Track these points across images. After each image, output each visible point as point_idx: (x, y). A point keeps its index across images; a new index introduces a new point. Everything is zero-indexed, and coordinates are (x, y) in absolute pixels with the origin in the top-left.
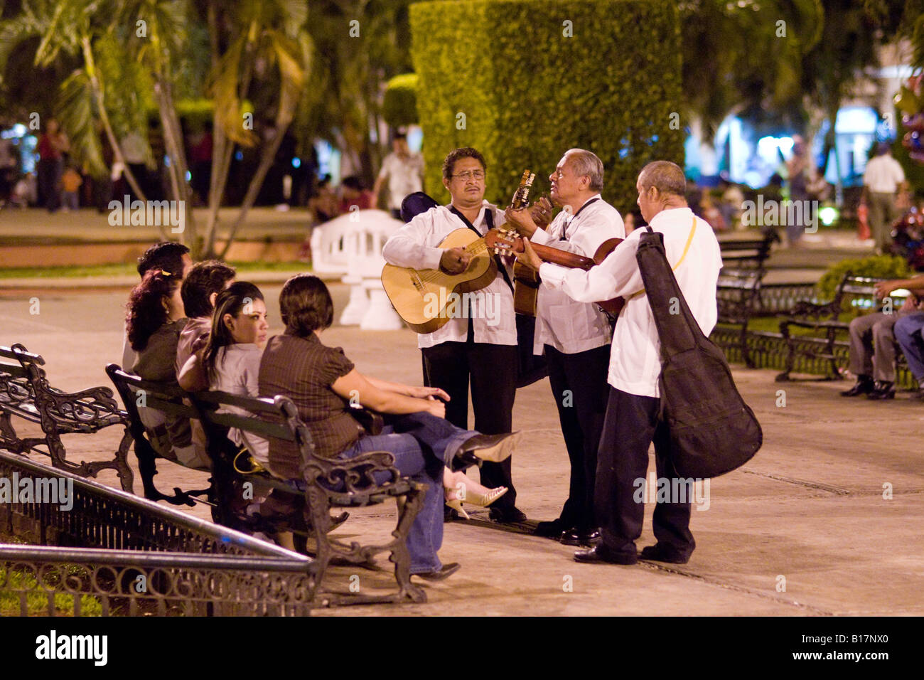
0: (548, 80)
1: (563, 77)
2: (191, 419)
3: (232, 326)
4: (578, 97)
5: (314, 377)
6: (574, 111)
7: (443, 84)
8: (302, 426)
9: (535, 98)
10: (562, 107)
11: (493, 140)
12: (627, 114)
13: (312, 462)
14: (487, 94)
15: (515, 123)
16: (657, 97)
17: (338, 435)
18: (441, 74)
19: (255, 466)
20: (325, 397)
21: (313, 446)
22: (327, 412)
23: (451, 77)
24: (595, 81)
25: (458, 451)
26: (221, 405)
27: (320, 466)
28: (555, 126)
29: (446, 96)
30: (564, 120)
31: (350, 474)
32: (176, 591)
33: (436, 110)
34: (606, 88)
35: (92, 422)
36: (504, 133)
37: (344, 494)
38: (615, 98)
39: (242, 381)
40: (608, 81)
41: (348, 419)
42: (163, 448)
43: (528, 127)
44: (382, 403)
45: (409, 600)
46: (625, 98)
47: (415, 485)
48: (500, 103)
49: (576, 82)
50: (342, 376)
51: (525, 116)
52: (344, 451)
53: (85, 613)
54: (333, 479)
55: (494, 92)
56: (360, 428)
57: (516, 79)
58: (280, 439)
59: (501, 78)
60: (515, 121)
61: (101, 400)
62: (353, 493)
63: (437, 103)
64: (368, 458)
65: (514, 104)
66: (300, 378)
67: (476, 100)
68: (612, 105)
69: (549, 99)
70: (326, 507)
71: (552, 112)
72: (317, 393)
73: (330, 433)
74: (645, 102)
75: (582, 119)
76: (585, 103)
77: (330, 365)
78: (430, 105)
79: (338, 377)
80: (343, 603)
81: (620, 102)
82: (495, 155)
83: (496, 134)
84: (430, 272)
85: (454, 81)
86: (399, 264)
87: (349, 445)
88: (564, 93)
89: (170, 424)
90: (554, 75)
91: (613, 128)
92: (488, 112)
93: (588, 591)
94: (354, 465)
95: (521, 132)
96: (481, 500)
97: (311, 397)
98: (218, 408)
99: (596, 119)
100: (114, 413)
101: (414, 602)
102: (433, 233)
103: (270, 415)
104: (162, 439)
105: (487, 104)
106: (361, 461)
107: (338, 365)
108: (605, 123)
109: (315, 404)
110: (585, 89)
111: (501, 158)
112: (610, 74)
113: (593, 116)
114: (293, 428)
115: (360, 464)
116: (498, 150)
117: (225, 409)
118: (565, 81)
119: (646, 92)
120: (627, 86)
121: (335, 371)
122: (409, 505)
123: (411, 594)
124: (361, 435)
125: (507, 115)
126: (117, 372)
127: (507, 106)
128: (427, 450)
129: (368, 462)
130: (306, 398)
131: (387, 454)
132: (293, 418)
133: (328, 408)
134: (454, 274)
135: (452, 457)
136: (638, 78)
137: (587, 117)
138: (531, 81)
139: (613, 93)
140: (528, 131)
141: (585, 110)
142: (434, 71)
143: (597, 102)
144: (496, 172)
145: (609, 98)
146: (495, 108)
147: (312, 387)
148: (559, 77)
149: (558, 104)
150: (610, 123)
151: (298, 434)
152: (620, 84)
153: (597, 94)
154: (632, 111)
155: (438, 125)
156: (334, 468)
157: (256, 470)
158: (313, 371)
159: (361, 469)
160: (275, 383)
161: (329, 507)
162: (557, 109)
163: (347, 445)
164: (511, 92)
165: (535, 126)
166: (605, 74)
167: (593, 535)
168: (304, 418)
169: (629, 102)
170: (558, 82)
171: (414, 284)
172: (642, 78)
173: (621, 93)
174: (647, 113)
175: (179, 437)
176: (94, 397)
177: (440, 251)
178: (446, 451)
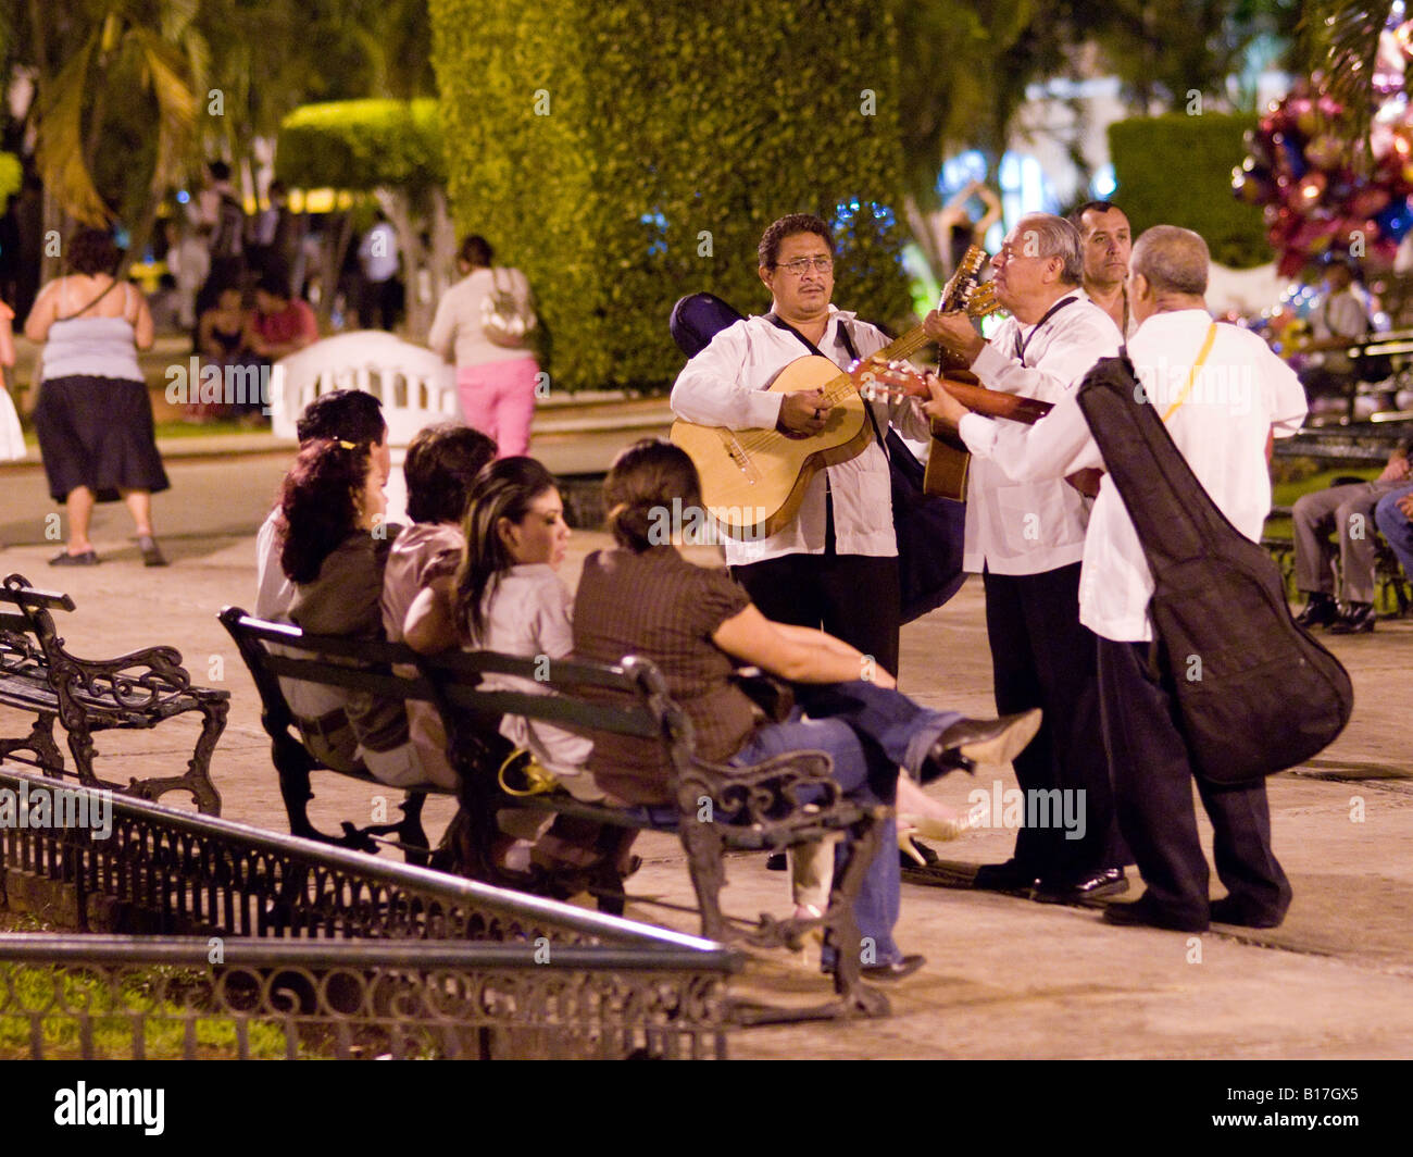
0: (678, 105)
1: (703, 98)
2: (408, 702)
3: (513, 539)
4: (727, 134)
5: (684, 621)
6: (723, 158)
7: (491, 114)
8: (672, 709)
9: (658, 136)
10: (702, 150)
11: (587, 207)
12: (809, 161)
13: (690, 773)
14: (575, 129)
15: (624, 179)
16: (857, 131)
17: (724, 723)
18: (491, 96)
19: (535, 782)
20: (700, 656)
21: (692, 746)
22: (704, 684)
23: (509, 103)
24: (755, 107)
25: (932, 749)
26: (487, 676)
27: (706, 781)
28: (692, 183)
29: (499, 136)
30: (705, 173)
31: (757, 793)
32: (431, 1009)
33: (480, 160)
34: (773, 117)
35: (147, 709)
36: (606, 196)
37: (746, 830)
38: (789, 133)
39: (533, 633)
40: (778, 106)
41: (735, 695)
42: (335, 752)
43: (646, 185)
44: (796, 665)
45: (862, 1013)
46: (805, 133)
47: (871, 810)
48: (598, 144)
49: (723, 108)
50: (731, 617)
51: (641, 165)
52: (735, 752)
53: (262, 1053)
54: (728, 802)
55: (588, 125)
56: (756, 710)
57: (624, 103)
58: (624, 734)
59: (599, 103)
60: (625, 176)
61: (162, 670)
62: (764, 826)
63: (482, 147)
64: (787, 764)
65: (623, 147)
66: (659, 624)
67: (554, 140)
68: (785, 145)
69: (680, 138)
70: (716, 853)
71: (685, 159)
72: (690, 649)
73: (710, 718)
74: (838, 141)
75: (735, 170)
76: (740, 144)
77: (710, 599)
78: (469, 152)
79: (723, 620)
80: (749, 1021)
81: (797, 140)
82: (591, 234)
83: (593, 197)
84: (760, 433)
85: (516, 110)
86: (704, 420)
87: (744, 743)
88: (706, 127)
89: (356, 713)
90: (688, 96)
91: (786, 184)
92: (579, 162)
93: (1157, 986)
94: (763, 777)
95: (635, 195)
96: (946, 830)
97: (678, 657)
98: (481, 681)
99: (759, 169)
100: (184, 692)
101: (869, 1016)
102: (752, 364)
103: (601, 691)
104: (334, 737)
105: (575, 146)
106: (775, 768)
107: (725, 597)
108: (772, 176)
109: (682, 668)
110: (740, 119)
111: (603, 240)
112: (780, 92)
113: (753, 164)
114: (658, 715)
115: (774, 774)
116: (598, 225)
117: (493, 682)
118: (705, 106)
119: (838, 123)
120: (808, 113)
121: (719, 609)
122: (859, 845)
123: (866, 1001)
124: (758, 723)
125: (612, 165)
126: (244, 620)
127: (611, 150)
128: (870, 745)
129: (785, 771)
130: (667, 657)
131: (817, 756)
132: (658, 697)
133: (706, 676)
134: (803, 436)
135: (920, 759)
136: (826, 99)
137: (743, 167)
138: (649, 107)
139: (785, 126)
140: (648, 192)
141: (740, 153)
142: (477, 92)
143: (758, 141)
144: (595, 262)
145: (776, 133)
146: (590, 153)
147: (679, 639)
148: (696, 99)
149: (695, 145)
150: (781, 179)
151: (666, 725)
152: (796, 109)
153: (762, 127)
154: (817, 156)
155: (486, 184)
156: (728, 783)
157: (539, 787)
158: (681, 609)
159: (774, 785)
160: (609, 635)
161: (723, 853)
162: (693, 153)
163: (740, 741)
164: (617, 126)
165: (658, 183)
166: (772, 92)
167: (1086, 887)
168: (674, 695)
169: (812, 139)
170: (694, 107)
171: (731, 455)
172: (832, 99)
173: (798, 124)
174: (842, 158)
175: (377, 733)
176: (150, 666)
177: (776, 395)
178: (910, 750)
